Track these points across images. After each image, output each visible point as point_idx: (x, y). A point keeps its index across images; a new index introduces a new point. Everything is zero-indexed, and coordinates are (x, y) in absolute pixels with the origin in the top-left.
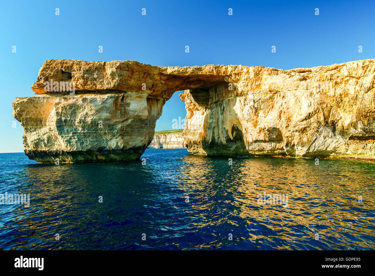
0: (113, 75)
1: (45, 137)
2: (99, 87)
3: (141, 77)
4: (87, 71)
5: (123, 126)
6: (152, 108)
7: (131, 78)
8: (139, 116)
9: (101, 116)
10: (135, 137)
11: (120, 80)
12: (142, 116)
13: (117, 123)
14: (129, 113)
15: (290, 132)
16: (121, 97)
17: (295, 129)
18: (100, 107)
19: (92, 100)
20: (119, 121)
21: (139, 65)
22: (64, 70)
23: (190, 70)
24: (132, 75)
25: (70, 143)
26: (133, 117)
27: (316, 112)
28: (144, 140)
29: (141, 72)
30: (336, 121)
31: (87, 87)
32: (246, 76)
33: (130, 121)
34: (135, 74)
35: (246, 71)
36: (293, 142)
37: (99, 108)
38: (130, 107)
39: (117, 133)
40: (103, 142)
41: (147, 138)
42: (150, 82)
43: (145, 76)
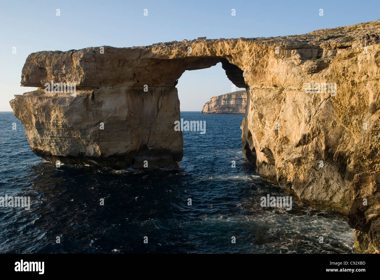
0: (78, 68)
3: (116, 65)
4: (56, 66)
5: (95, 131)
6: (145, 101)
7: (101, 69)
8: (115, 117)
9: (70, 119)
11: (87, 75)
12: (118, 117)
13: (89, 127)
14: (101, 115)
15: (284, 161)
16: (91, 95)
17: (289, 158)
18: (69, 109)
19: (61, 100)
20: (91, 125)
21: (109, 51)
22: (39, 66)
23: (175, 51)
24: (102, 65)
26: (107, 119)
27: (315, 133)
28: (130, 146)
29: (114, 61)
30: (347, 154)
34: (106, 64)
36: (289, 177)
37: (67, 110)
38: (103, 107)
39: (90, 138)
40: (81, 148)
41: (135, 143)
42: (129, 71)
43: (121, 65)
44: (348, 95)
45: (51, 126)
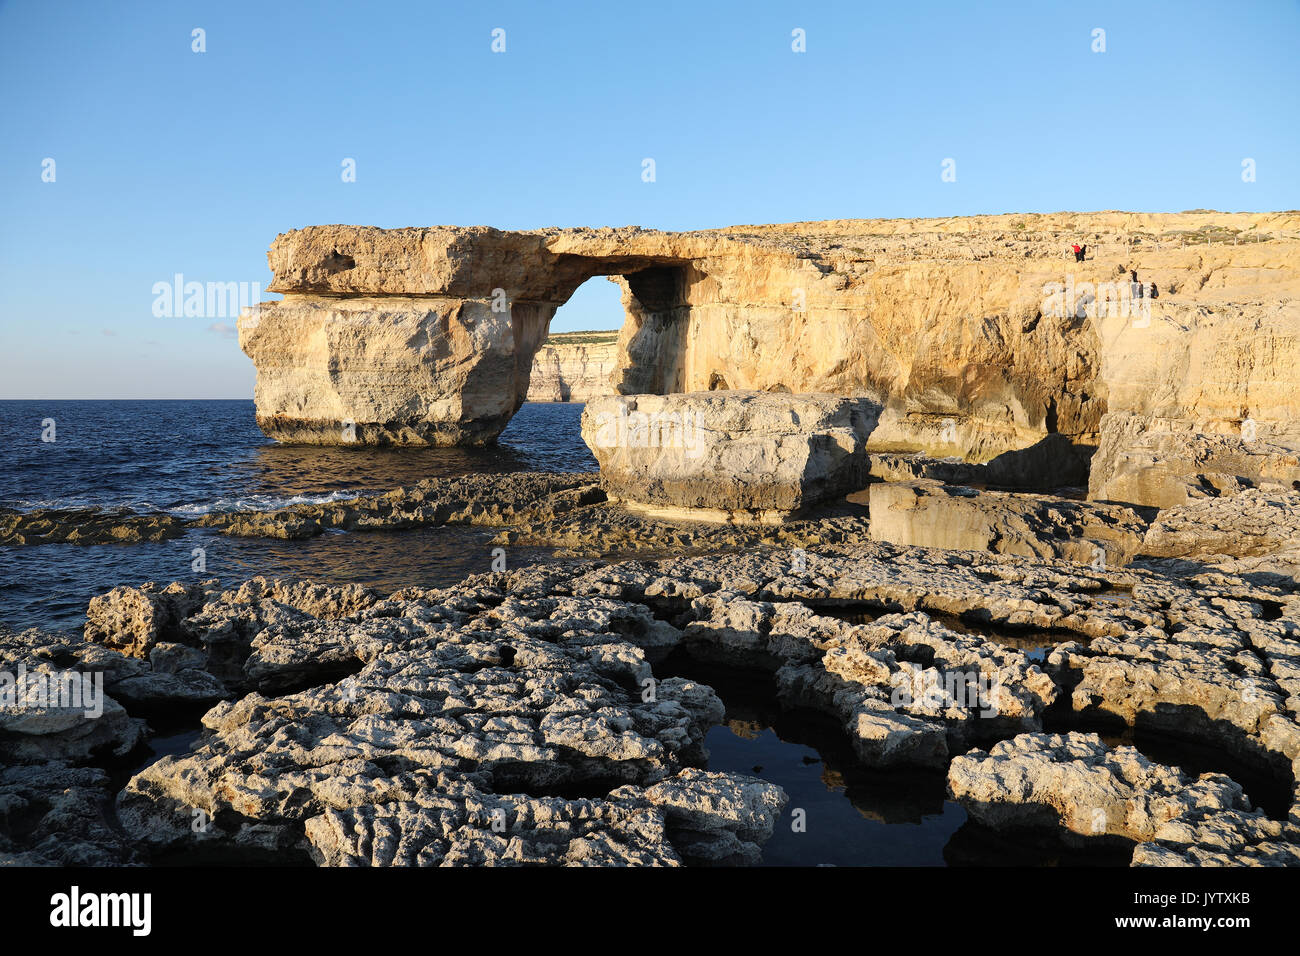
0: (440, 261)
1: (301, 391)
2: (410, 288)
3: (501, 260)
5: (462, 373)
6: (525, 327)
7: (478, 265)
8: (494, 350)
9: (415, 352)
10: (486, 395)
11: (455, 274)
12: (499, 350)
13: (447, 367)
16: (458, 310)
18: (415, 333)
21: (494, 237)
22: (339, 252)
24: (480, 259)
25: (354, 405)
27: (855, 357)
28: (506, 402)
29: (499, 252)
31: (387, 288)
32: (737, 264)
33: (475, 361)
34: (487, 257)
35: (738, 252)
37: (411, 335)
38: (477, 331)
39: (449, 387)
40: (420, 406)
41: (513, 396)
42: (519, 271)
43: (509, 260)
44: (890, 315)
45: (367, 367)
